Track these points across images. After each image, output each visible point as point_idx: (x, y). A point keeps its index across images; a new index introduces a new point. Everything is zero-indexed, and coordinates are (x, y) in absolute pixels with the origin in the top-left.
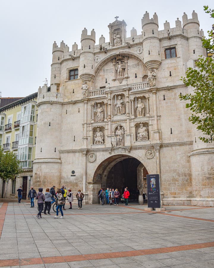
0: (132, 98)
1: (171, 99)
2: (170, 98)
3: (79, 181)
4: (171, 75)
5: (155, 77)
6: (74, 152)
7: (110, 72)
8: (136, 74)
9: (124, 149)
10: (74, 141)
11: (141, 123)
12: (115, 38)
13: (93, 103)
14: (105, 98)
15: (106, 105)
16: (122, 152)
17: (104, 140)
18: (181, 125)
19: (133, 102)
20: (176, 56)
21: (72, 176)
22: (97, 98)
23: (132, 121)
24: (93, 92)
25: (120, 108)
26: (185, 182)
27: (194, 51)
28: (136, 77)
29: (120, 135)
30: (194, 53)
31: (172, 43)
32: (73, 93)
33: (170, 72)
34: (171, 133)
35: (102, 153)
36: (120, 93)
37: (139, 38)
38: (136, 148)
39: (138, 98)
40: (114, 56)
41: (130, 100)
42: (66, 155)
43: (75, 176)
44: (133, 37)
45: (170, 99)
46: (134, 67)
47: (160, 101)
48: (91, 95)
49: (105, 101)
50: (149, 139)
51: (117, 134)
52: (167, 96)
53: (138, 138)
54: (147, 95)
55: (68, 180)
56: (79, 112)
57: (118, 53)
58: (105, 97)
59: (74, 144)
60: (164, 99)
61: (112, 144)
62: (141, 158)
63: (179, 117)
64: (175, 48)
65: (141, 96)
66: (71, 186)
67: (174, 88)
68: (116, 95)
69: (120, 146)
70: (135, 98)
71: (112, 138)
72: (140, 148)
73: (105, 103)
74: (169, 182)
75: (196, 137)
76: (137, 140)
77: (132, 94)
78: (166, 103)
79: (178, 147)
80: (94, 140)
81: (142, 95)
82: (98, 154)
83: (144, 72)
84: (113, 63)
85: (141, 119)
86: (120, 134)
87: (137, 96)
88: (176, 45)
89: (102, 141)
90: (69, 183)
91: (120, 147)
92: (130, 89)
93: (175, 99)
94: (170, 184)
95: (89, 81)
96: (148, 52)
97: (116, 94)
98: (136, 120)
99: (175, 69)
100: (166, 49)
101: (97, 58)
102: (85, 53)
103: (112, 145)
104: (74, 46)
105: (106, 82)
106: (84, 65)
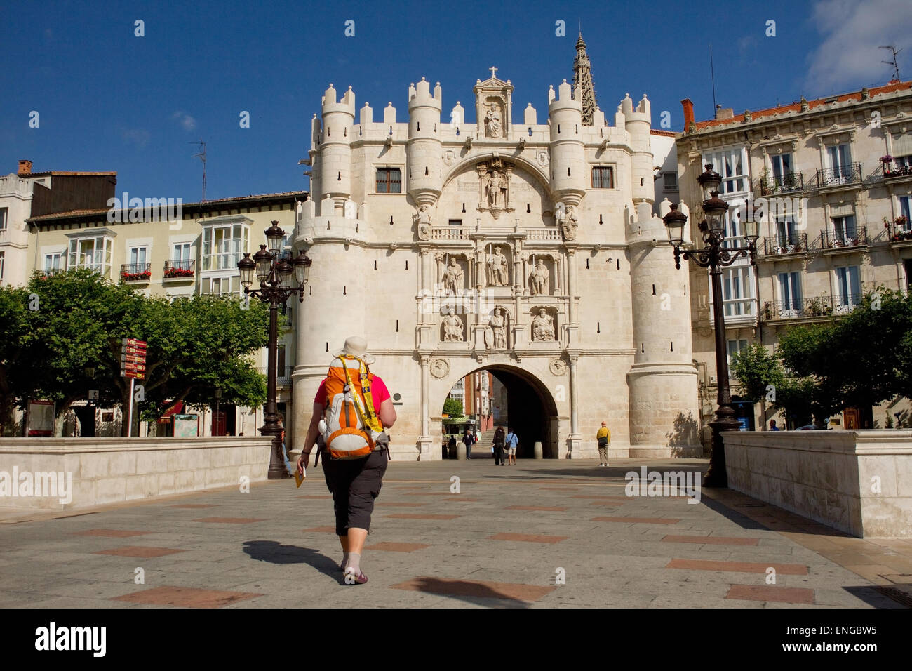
0: (526, 255)
1: (600, 269)
2: (598, 266)
3: (412, 416)
4: (601, 223)
5: (574, 221)
6: (399, 354)
7: (472, 190)
8: (528, 205)
9: (508, 354)
10: (397, 330)
11: (542, 307)
12: (490, 117)
13: (440, 253)
14: (468, 247)
15: (470, 262)
16: (505, 359)
17: (464, 334)
18: (617, 318)
19: (527, 264)
20: (612, 187)
22: (451, 245)
23: (526, 301)
24: (440, 231)
25: (501, 272)
26: (619, 418)
27: (642, 179)
28: (529, 211)
29: (500, 327)
30: (642, 185)
31: (607, 157)
32: (392, 223)
33: (601, 216)
34: (599, 332)
35: (461, 359)
36: (503, 242)
37: (543, 133)
38: (532, 354)
39: (538, 258)
40: (485, 158)
41: (522, 259)
42: (379, 359)
43: (401, 404)
44: (530, 126)
45: (597, 268)
46: (525, 190)
47: (580, 269)
48: (436, 237)
49: (469, 254)
50: (556, 339)
51: (493, 323)
52: (593, 263)
53: (535, 336)
54: (555, 254)
56: (407, 269)
57: (498, 155)
58: (471, 245)
59: (398, 337)
60: (588, 267)
61: (485, 343)
62: (542, 373)
63: (613, 304)
64: (610, 169)
65: (543, 255)
67: (607, 249)
68: (491, 243)
69: (501, 349)
70: (531, 257)
71: (487, 331)
72: (541, 354)
73: (468, 258)
74: (592, 419)
75: (643, 342)
76: (533, 339)
77: (527, 249)
78: (592, 275)
79: (609, 357)
80: (443, 333)
81: (546, 253)
82: (452, 361)
83: (545, 204)
84: (478, 171)
85: (544, 299)
86: (501, 325)
87: (537, 253)
88: (615, 163)
89: (462, 337)
91: (501, 352)
92: (522, 238)
93: (607, 268)
94: (594, 421)
95: (432, 204)
96: (567, 170)
97: (494, 242)
98: (532, 301)
99: (611, 212)
100: (595, 168)
101: (450, 154)
102: (428, 141)
103: (487, 346)
104: (390, 112)
105: (464, 211)
106: (427, 168)
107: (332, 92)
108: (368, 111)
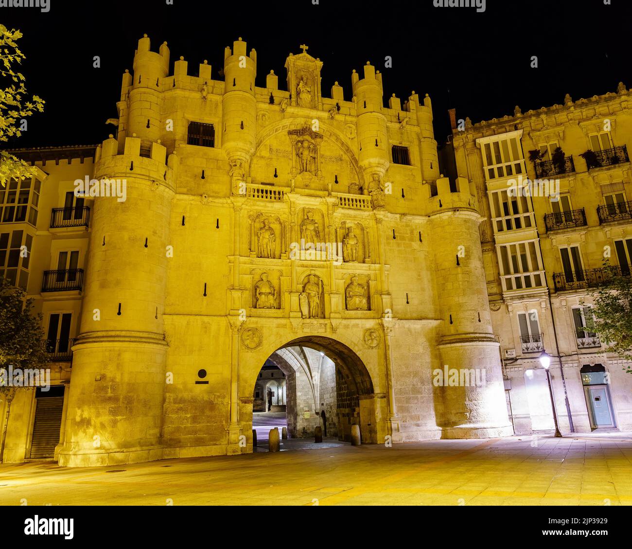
1: (406, 240)
3: (219, 397)
4: (403, 196)
5: (382, 190)
7: (284, 156)
8: (336, 176)
9: (324, 324)
10: (205, 295)
16: (320, 330)
17: (278, 300)
18: (423, 289)
20: (410, 165)
21: (197, 383)
24: (254, 190)
25: (314, 236)
27: (431, 163)
28: (337, 182)
29: (315, 294)
30: (431, 168)
33: (403, 190)
34: (408, 303)
35: (275, 329)
36: (316, 207)
37: (350, 109)
43: (207, 383)
44: (337, 101)
45: (403, 238)
47: (387, 239)
48: (250, 195)
51: (307, 290)
52: (399, 233)
53: (348, 305)
55: (186, 395)
56: (218, 227)
59: (205, 302)
60: (394, 238)
62: (357, 345)
63: (419, 276)
64: (407, 149)
65: (354, 223)
66: (196, 409)
67: (411, 221)
68: (304, 208)
69: (317, 318)
74: (407, 396)
75: (451, 313)
76: (346, 308)
77: (338, 215)
78: (398, 245)
80: (255, 299)
82: (265, 331)
83: (352, 176)
85: (357, 267)
86: (315, 291)
87: (348, 220)
89: (275, 304)
90: (189, 401)
93: (412, 240)
94: (409, 399)
96: (375, 141)
97: (307, 206)
99: (410, 187)
100: (394, 146)
101: (264, 116)
102: (244, 94)
104: (206, 69)
105: (276, 176)
106: (242, 122)
107: (145, 43)
108: (182, 65)
